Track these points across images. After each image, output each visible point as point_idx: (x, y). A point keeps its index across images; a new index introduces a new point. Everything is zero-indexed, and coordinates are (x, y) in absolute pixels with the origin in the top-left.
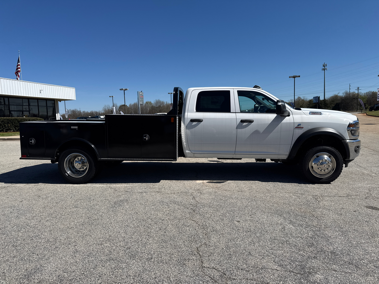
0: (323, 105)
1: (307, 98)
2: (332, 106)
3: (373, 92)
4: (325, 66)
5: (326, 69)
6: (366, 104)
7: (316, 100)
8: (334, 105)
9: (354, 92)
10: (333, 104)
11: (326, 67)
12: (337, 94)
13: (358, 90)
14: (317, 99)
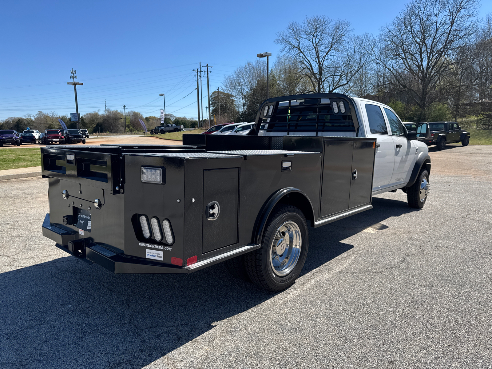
0: (82, 125)
1: (57, 113)
2: (93, 127)
3: (135, 112)
4: (73, 73)
5: (75, 77)
6: (130, 126)
7: (74, 117)
8: (95, 126)
9: (116, 110)
10: (94, 124)
11: (75, 74)
12: (97, 112)
13: (125, 108)
14: (77, 117)
